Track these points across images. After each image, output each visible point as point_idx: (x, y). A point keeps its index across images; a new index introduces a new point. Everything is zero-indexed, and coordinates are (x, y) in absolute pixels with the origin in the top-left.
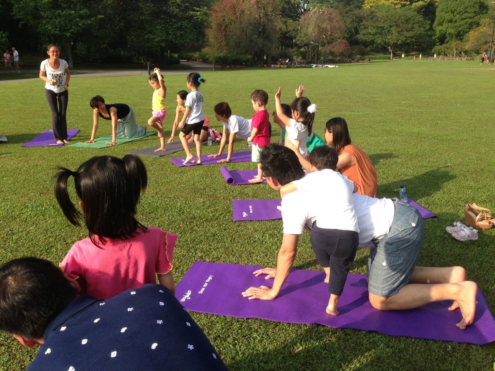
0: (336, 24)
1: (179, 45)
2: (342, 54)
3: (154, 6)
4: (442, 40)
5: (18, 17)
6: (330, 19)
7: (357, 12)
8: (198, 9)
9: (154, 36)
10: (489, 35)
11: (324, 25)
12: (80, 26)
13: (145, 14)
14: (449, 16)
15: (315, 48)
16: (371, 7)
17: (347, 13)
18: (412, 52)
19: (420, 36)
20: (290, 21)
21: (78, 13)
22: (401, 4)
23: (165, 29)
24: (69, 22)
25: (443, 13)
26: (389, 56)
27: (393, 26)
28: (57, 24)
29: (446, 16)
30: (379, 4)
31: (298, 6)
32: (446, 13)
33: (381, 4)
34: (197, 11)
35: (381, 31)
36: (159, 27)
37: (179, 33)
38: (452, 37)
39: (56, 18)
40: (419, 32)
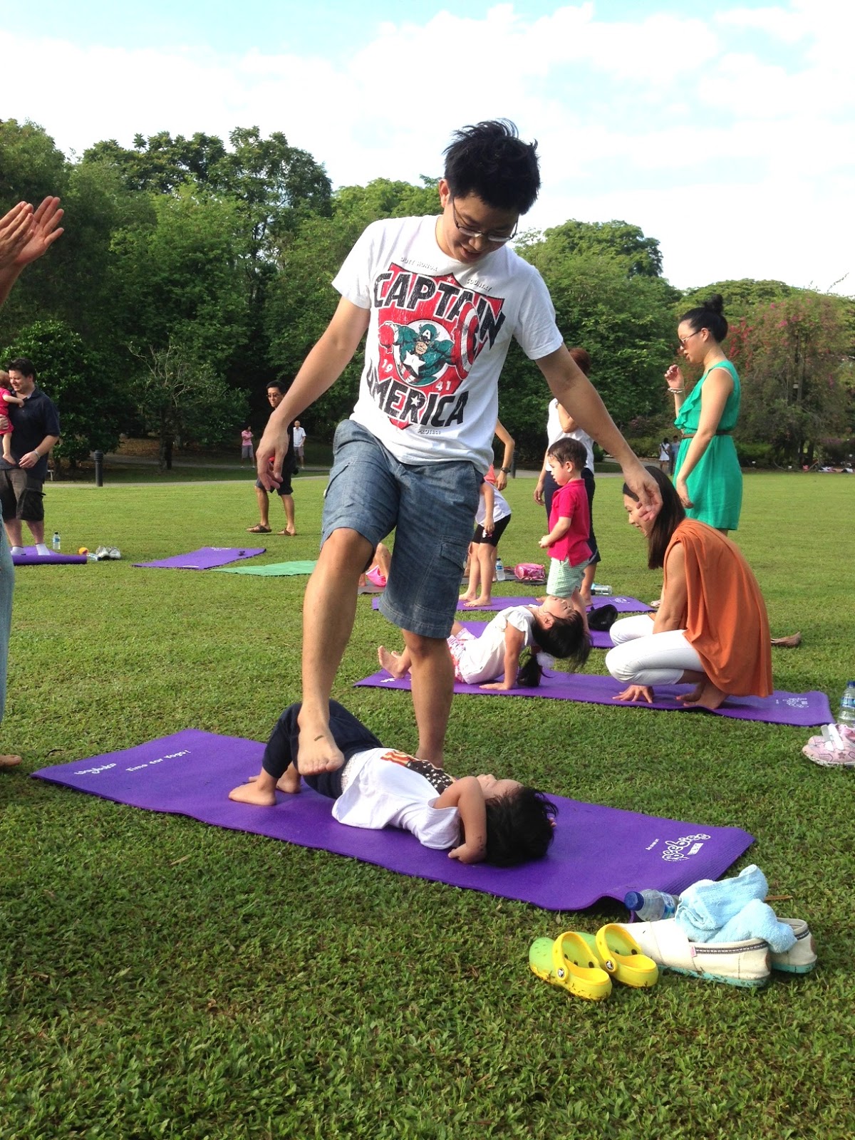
8: (643, 343)
34: (643, 347)
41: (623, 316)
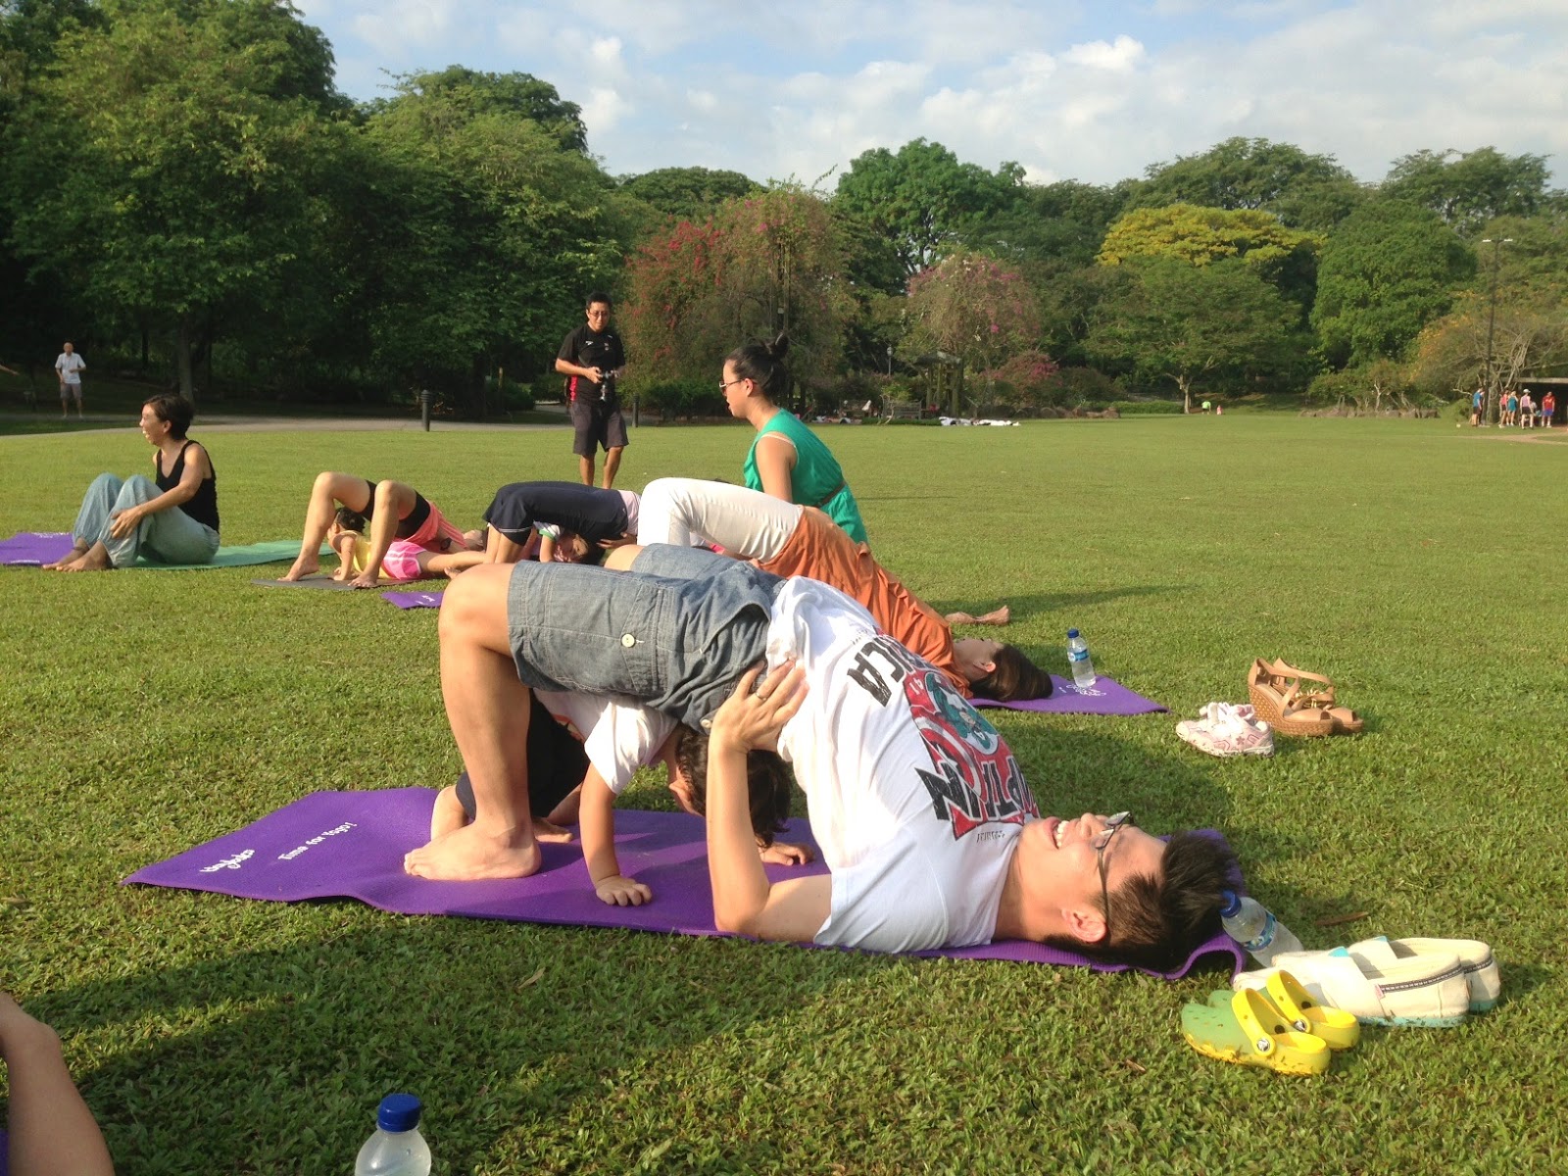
0: (1010, 302)
1: (529, 347)
2: (1034, 392)
3: (454, 234)
4: (1339, 358)
5: (28, 251)
6: (995, 288)
7: (1078, 274)
8: (589, 244)
9: (451, 321)
10: (1480, 339)
11: (978, 306)
12: (220, 285)
13: (425, 256)
14: (1356, 287)
15: (953, 371)
16: (1121, 260)
17: (1050, 277)
18: (1248, 394)
19: (1271, 345)
20: (880, 297)
21: (216, 247)
22: (1211, 252)
23: (488, 302)
24: (186, 270)
25: (1339, 277)
26: (1179, 403)
27: (1188, 315)
28: (147, 274)
29: (1348, 288)
30: (1145, 252)
31: (905, 257)
32: (1347, 278)
33: (1151, 252)
34: (588, 251)
35: (1154, 330)
36: (468, 295)
37: (528, 313)
38: (1369, 349)
39: (146, 259)
40: (1267, 335)
41: (559, 205)
